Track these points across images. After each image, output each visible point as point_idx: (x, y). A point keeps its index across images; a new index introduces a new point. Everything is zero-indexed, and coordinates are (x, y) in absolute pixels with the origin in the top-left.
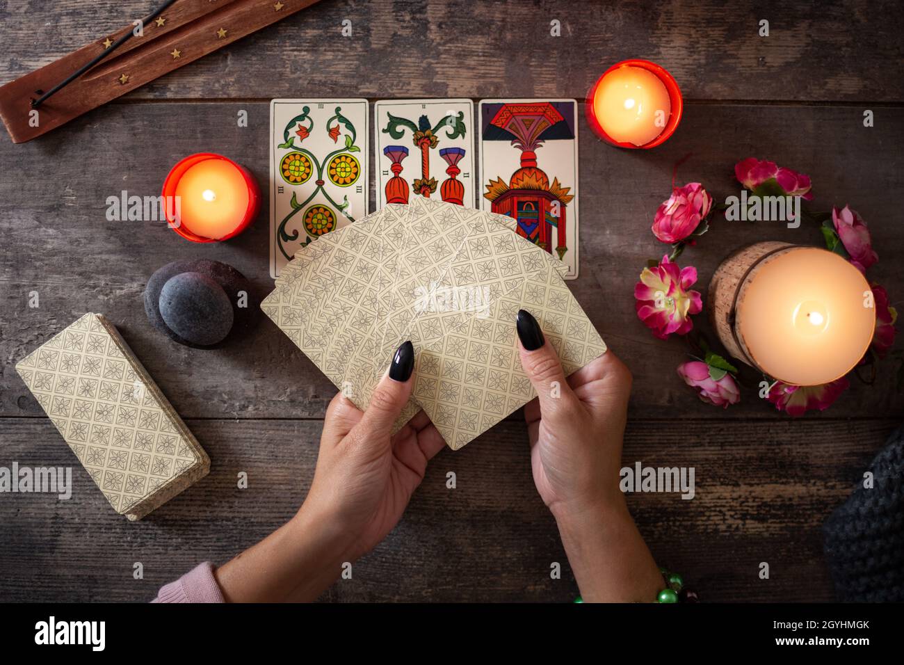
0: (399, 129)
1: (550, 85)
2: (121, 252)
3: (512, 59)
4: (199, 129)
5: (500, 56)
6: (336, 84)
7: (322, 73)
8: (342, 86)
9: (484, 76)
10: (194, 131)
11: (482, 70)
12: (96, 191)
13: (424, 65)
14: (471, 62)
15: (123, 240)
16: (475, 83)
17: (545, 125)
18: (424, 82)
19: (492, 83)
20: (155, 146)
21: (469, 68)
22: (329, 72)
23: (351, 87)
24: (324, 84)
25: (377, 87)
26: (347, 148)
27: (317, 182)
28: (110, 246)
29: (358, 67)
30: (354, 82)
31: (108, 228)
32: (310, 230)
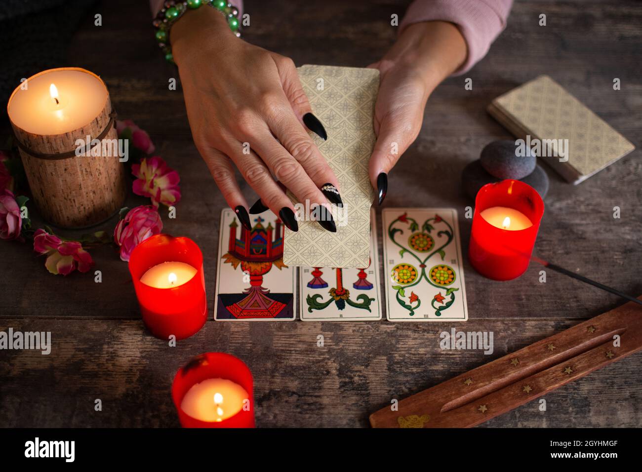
0: (361, 301)
1: (236, 330)
2: (572, 225)
3: (267, 348)
4: (524, 301)
5: (277, 350)
6: (415, 331)
7: (427, 339)
8: (410, 329)
9: (291, 336)
10: (528, 300)
11: (292, 341)
12: (598, 261)
13: (341, 344)
14: (301, 346)
15: (572, 232)
16: (298, 332)
17: (242, 304)
18: (341, 332)
19: (285, 331)
20: (558, 290)
21: (304, 342)
22: (422, 339)
23: (402, 329)
24: (424, 331)
25: (381, 329)
26: (402, 288)
27: (425, 266)
28: (581, 228)
29: (398, 342)
30: (399, 332)
31: (585, 239)
32: (428, 237)
